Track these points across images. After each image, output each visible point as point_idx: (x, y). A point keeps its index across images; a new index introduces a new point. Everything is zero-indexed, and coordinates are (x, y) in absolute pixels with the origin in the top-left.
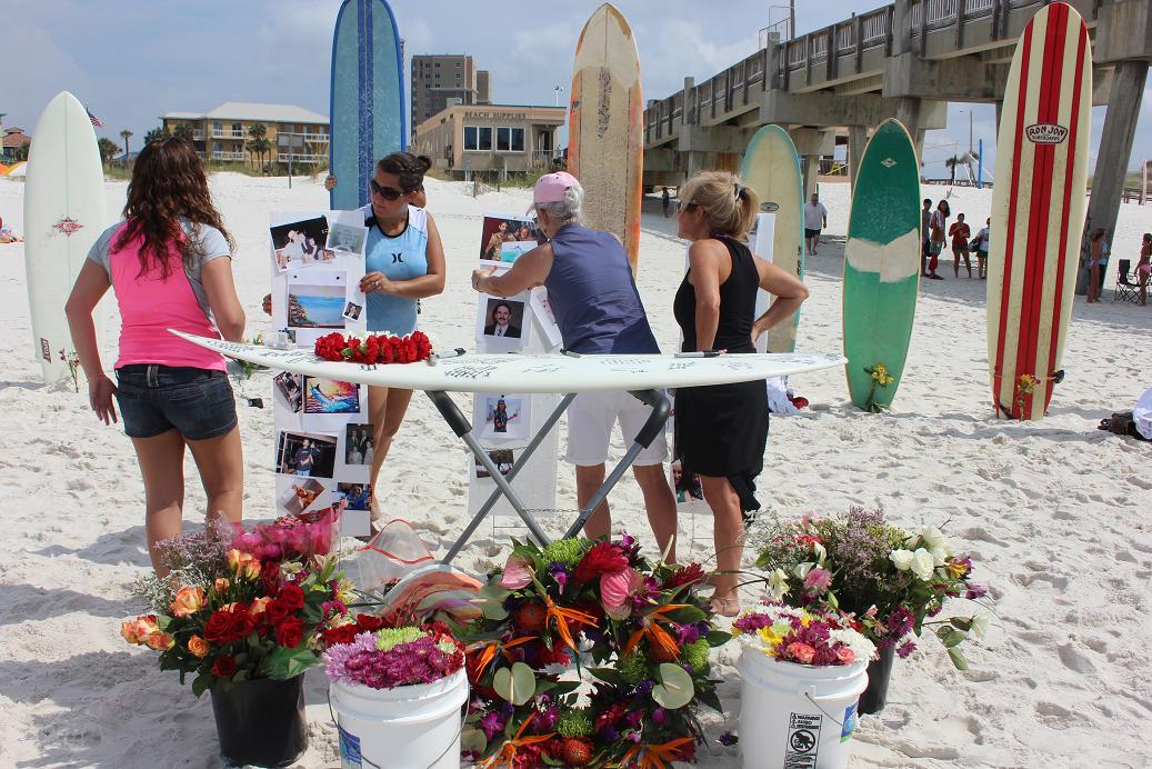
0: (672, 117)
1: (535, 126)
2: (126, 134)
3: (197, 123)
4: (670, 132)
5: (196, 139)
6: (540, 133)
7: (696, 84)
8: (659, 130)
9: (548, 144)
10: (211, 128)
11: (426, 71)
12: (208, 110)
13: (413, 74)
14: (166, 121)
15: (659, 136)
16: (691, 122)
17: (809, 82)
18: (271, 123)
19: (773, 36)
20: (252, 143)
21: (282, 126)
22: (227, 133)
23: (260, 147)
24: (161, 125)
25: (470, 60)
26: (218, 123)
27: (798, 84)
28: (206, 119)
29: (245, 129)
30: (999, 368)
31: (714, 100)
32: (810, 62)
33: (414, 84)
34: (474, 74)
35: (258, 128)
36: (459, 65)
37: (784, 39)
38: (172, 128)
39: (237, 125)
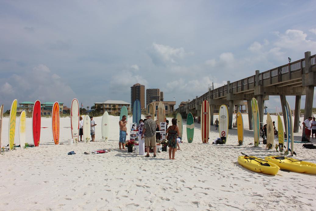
0: (194, 103)
1: (170, 105)
2: (88, 107)
3: (102, 105)
4: (194, 106)
5: (101, 108)
6: (171, 107)
7: (198, 97)
8: (192, 106)
9: (173, 109)
10: (105, 105)
11: (149, 92)
12: (104, 102)
13: (147, 93)
14: (95, 104)
15: (192, 107)
16: (197, 104)
17: (216, 97)
18: (117, 104)
19: (210, 89)
20: (113, 108)
21: (119, 105)
22: (108, 107)
23: (114, 109)
24: (94, 105)
25: (159, 90)
26: (106, 104)
27: (214, 98)
28: (104, 104)
29: (111, 106)
30: (202, 138)
31: (201, 100)
32: (216, 94)
33: (147, 95)
34: (160, 92)
35: (114, 105)
36: (156, 91)
37: (212, 90)
38: (97, 106)
39: (110, 105)
